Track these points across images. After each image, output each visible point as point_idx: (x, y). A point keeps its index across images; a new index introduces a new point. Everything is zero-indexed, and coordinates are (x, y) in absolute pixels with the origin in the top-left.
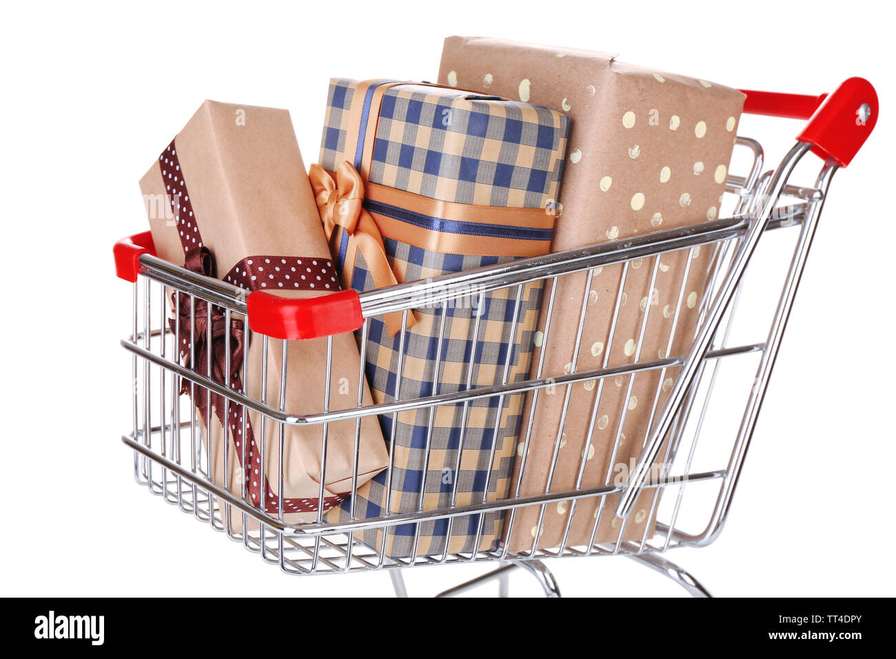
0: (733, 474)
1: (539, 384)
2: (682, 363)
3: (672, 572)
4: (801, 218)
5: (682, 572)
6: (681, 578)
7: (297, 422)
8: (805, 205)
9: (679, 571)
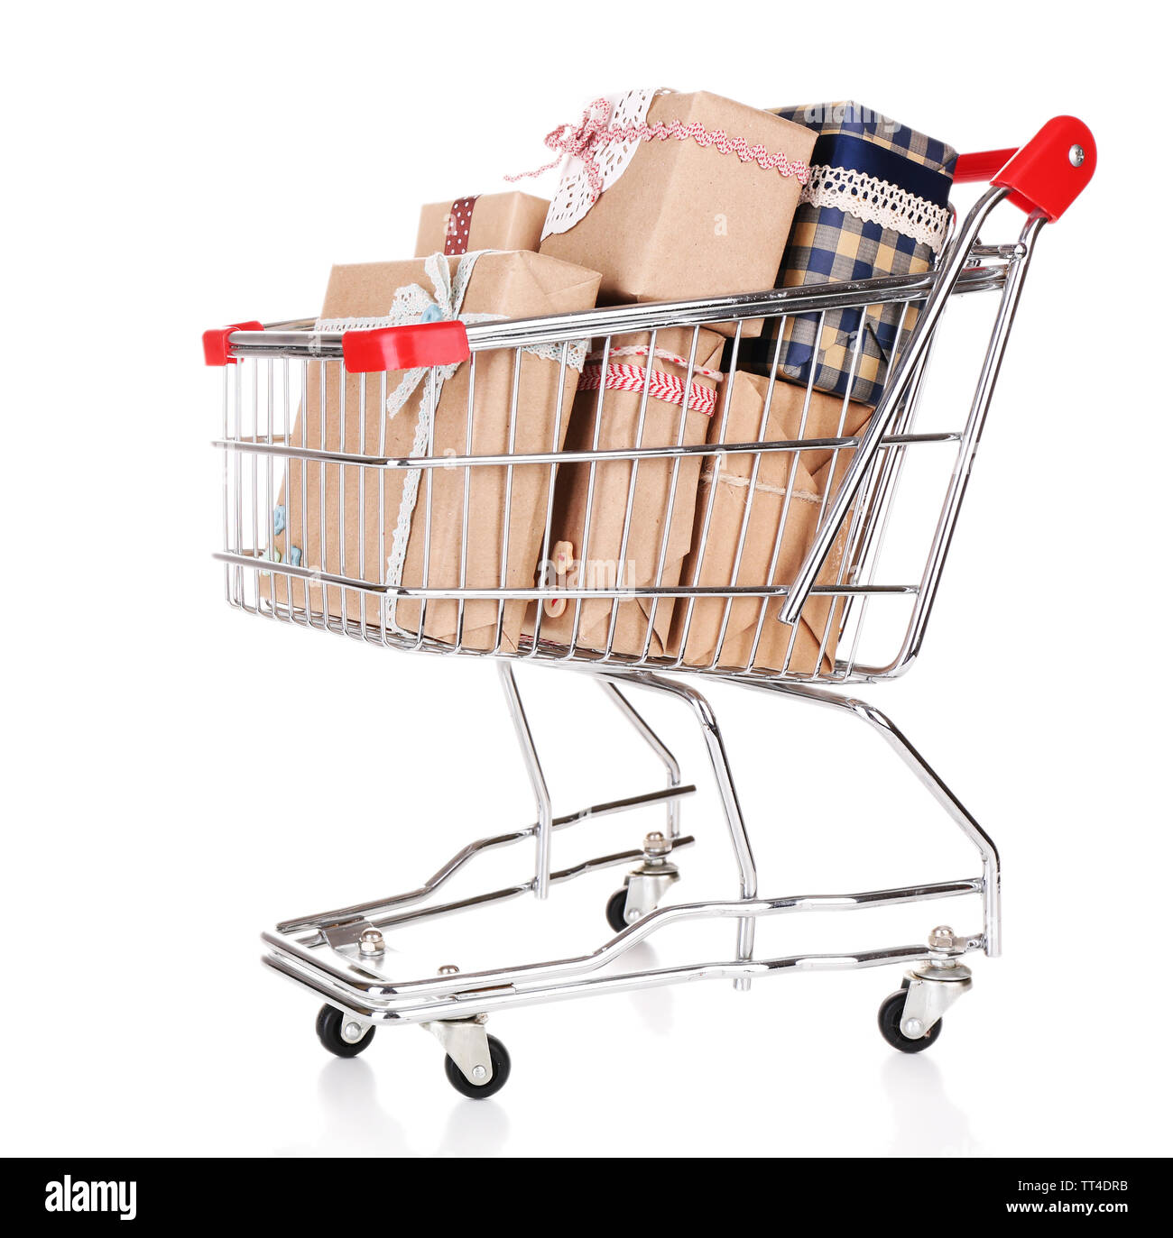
0: (929, 592)
1: (679, 450)
2: (857, 445)
3: (861, 711)
4: (1002, 281)
5: (872, 709)
6: (870, 715)
7: (399, 465)
8: (1006, 266)
9: (868, 709)
